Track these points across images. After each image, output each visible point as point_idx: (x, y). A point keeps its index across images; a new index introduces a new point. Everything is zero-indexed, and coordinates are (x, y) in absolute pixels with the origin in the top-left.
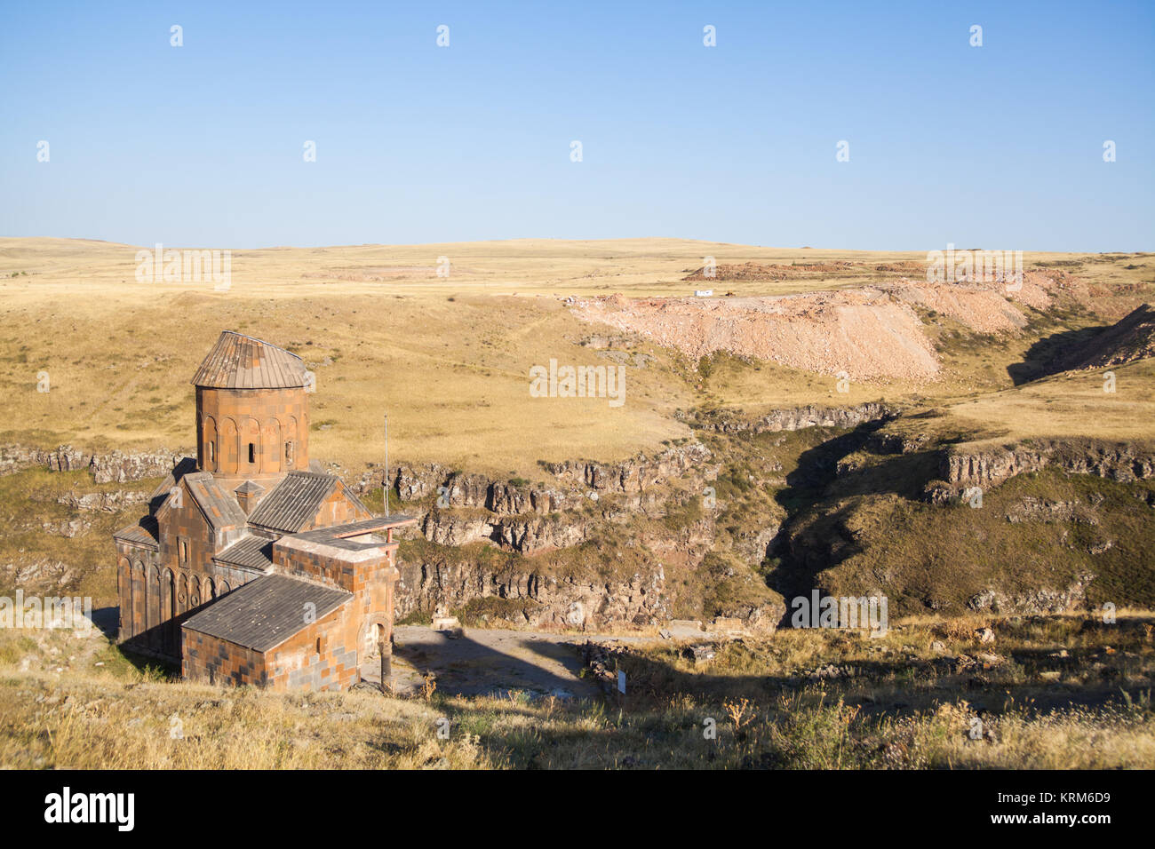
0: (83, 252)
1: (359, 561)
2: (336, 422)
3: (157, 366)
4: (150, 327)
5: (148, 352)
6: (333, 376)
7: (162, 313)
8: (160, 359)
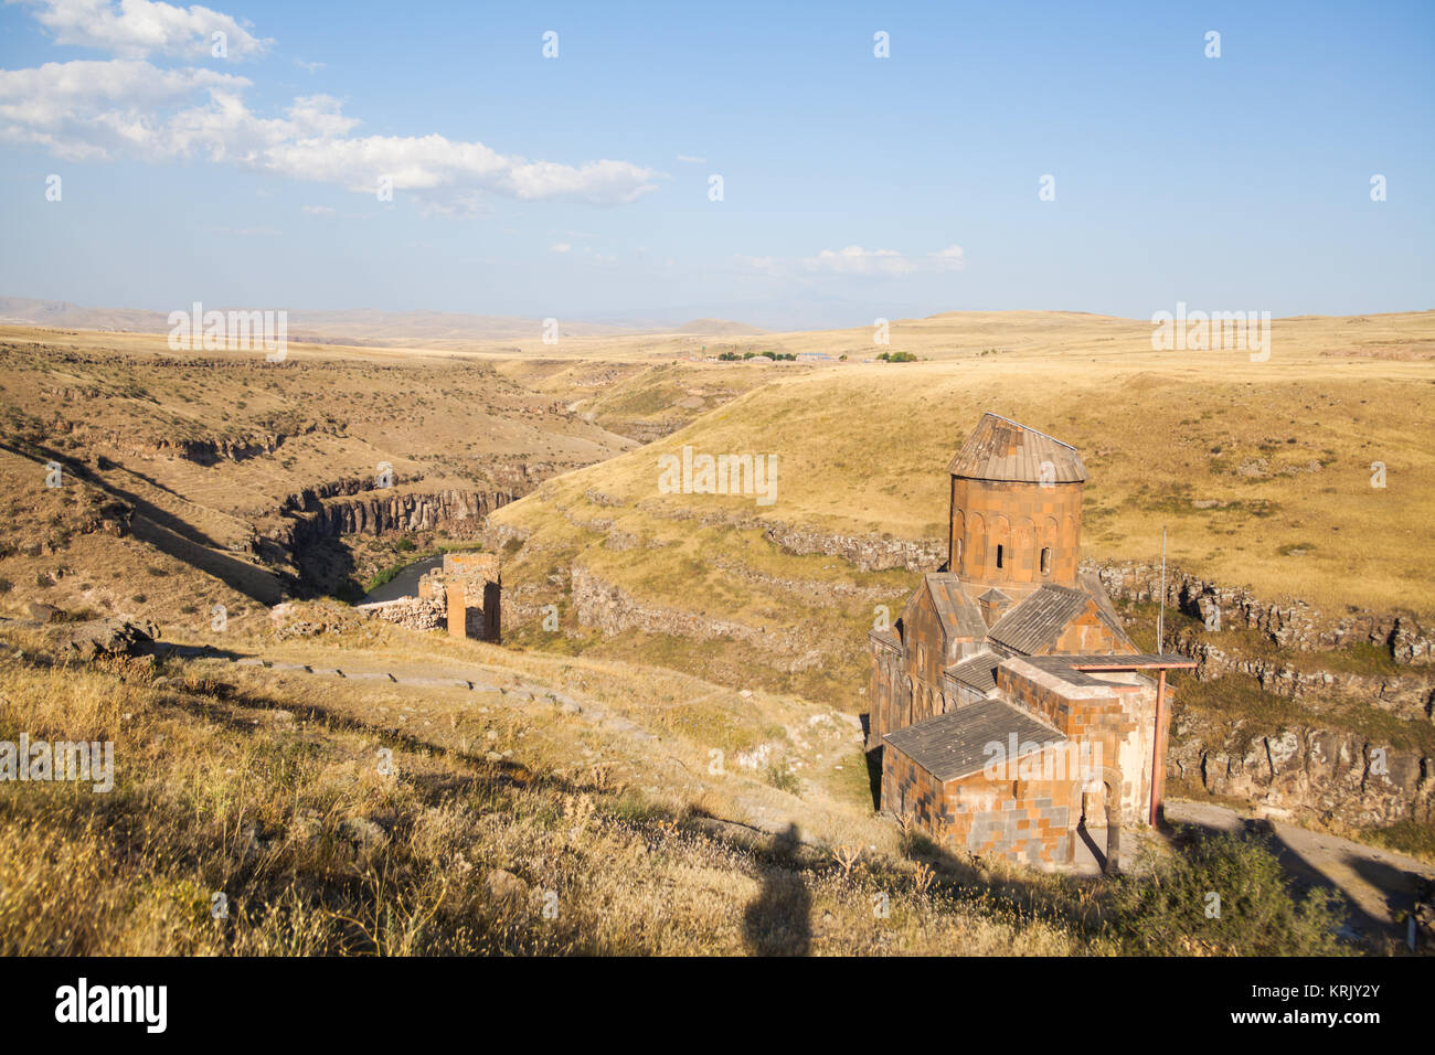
0: (1061, 327)
1: (1078, 698)
2: (1313, 547)
3: (1097, 461)
4: (1095, 415)
5: (1088, 444)
6: (1318, 487)
7: (1111, 398)
8: (1101, 453)
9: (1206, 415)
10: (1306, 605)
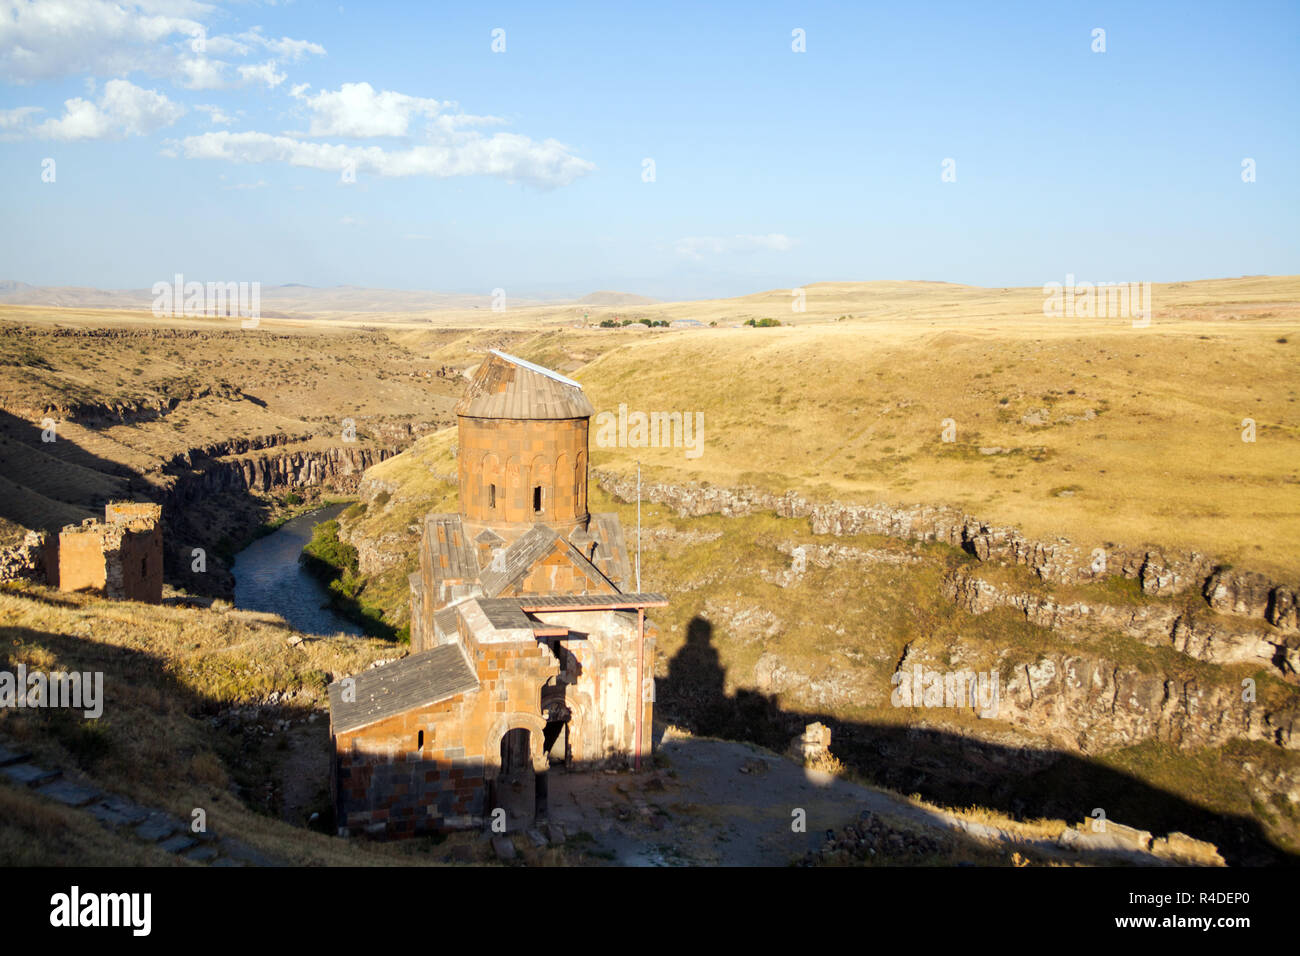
2: (1081, 489)
3: (898, 413)
4: (900, 370)
5: (892, 397)
6: (1092, 433)
7: (915, 355)
8: (903, 405)
9: (998, 370)
10: (1068, 542)
